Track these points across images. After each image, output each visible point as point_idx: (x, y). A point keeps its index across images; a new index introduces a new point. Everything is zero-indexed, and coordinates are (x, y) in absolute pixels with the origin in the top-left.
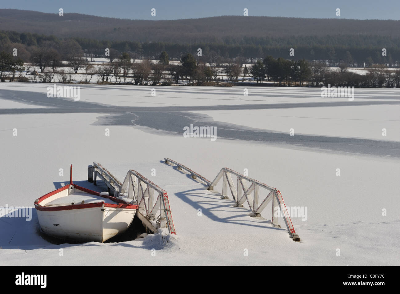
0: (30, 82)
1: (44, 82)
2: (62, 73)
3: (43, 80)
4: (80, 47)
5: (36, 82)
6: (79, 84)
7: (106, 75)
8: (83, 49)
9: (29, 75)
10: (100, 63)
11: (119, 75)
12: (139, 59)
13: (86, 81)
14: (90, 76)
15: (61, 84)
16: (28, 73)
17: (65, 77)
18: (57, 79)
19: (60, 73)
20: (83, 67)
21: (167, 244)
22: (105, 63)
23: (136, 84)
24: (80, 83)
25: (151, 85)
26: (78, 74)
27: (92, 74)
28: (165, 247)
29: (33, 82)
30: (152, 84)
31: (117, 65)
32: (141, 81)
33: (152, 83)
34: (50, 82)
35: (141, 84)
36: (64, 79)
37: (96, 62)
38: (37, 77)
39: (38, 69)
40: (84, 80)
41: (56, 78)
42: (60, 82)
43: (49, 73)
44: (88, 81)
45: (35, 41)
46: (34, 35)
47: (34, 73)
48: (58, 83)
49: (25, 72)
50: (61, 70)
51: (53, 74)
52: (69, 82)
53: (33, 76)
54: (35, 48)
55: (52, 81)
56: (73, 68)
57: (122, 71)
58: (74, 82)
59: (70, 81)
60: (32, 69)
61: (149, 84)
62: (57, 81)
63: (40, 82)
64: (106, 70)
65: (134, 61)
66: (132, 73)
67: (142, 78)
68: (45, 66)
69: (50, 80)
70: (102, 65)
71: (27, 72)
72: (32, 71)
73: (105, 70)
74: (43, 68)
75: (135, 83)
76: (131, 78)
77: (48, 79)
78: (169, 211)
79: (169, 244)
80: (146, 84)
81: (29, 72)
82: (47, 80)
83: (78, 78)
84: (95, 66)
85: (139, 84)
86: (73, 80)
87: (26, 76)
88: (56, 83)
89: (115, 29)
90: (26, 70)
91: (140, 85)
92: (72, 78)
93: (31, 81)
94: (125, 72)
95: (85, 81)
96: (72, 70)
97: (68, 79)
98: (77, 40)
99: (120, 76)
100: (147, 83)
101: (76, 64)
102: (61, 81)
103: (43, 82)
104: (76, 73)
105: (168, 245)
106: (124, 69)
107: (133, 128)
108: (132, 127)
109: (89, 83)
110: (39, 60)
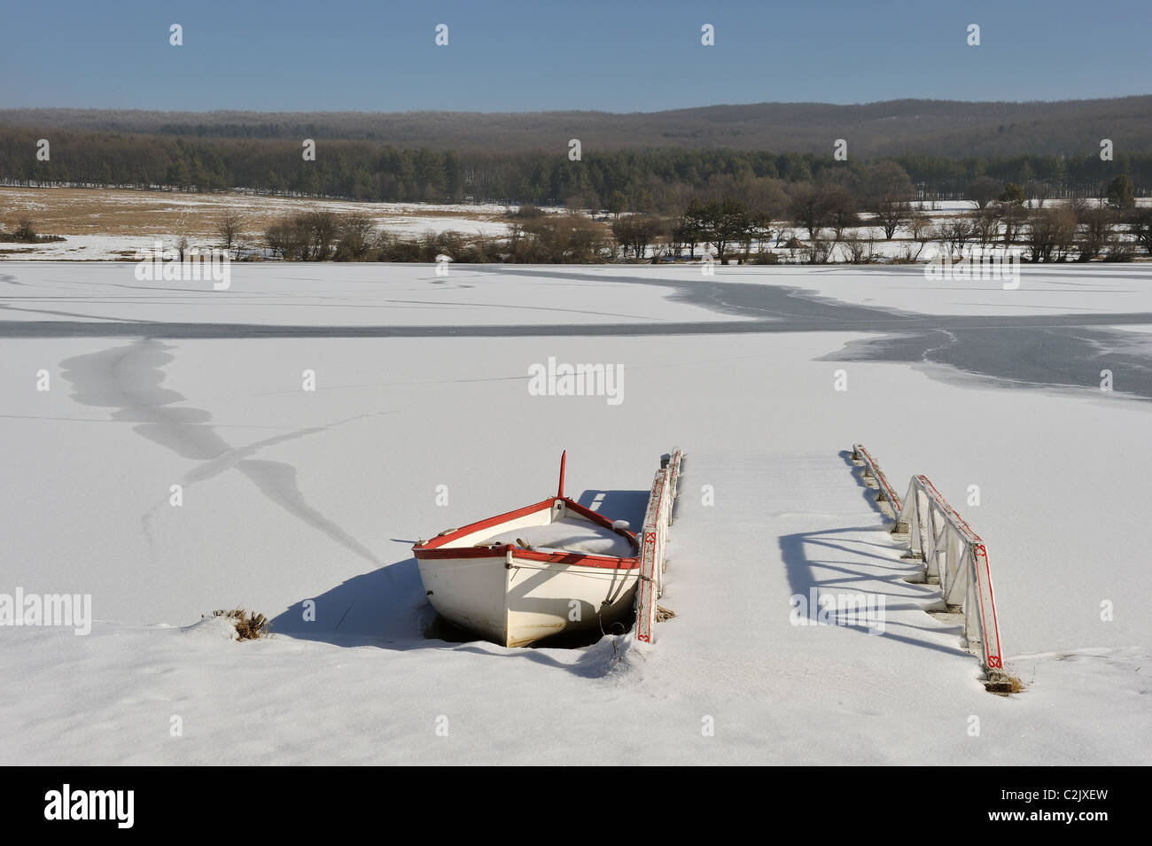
0: (780, 263)
1: (813, 262)
2: (853, 241)
3: (809, 259)
4: (907, 176)
5: (794, 263)
6: (891, 266)
7: (960, 242)
8: (914, 181)
9: (781, 247)
10: (952, 213)
11: (994, 239)
12: (1057, 198)
13: (909, 256)
14: (920, 244)
15: (850, 265)
16: (781, 244)
17: (859, 250)
18: (841, 253)
19: (848, 241)
20: (907, 223)
21: (618, 665)
22: (965, 212)
23: (1035, 260)
24: (896, 261)
25: (1074, 262)
26: (894, 240)
27: (924, 241)
28: (610, 673)
29: (788, 263)
30: (1077, 259)
31: (992, 216)
32: (1049, 253)
33: (1077, 257)
34: (824, 262)
35: (1048, 260)
36: (857, 255)
37: (945, 210)
38: (797, 250)
39: (802, 234)
40: (903, 255)
41: (839, 252)
42: (847, 262)
43: (824, 240)
44: (913, 256)
45: (807, 171)
46: (806, 158)
47: (792, 244)
48: (843, 263)
49: (774, 241)
50: (851, 234)
51: (832, 243)
52: (867, 261)
53: (787, 251)
54: (805, 187)
55: (830, 259)
56: (884, 228)
57: (1003, 230)
58: (879, 260)
59: (870, 257)
60: (787, 235)
61: (1068, 259)
62: (841, 259)
63: (802, 263)
64: (958, 228)
65: (1041, 204)
66: (1025, 234)
67: (1051, 245)
68: (821, 226)
69: (826, 258)
70: (957, 217)
71: (779, 241)
72: (787, 239)
73: (955, 229)
74: (814, 229)
75: (1031, 259)
76: (1025, 247)
77: (820, 256)
78: (648, 580)
79: (623, 664)
80: (1062, 260)
81: (781, 240)
82: (817, 258)
83: (891, 250)
84: (936, 221)
85: (1041, 259)
86: (877, 256)
87: (776, 251)
88: (839, 263)
89: (1001, 129)
90: (775, 236)
91: (1044, 262)
92: (875, 252)
93: (783, 260)
94: (1009, 230)
95: (906, 256)
96: (880, 232)
97: (866, 254)
98: (902, 162)
99: (996, 243)
100: (1065, 257)
101: (890, 218)
102: (849, 259)
103: (809, 263)
104: (889, 238)
105: (618, 668)
106: (1009, 225)
107: (912, 368)
108: (909, 366)
109: (914, 261)
110: (807, 215)
